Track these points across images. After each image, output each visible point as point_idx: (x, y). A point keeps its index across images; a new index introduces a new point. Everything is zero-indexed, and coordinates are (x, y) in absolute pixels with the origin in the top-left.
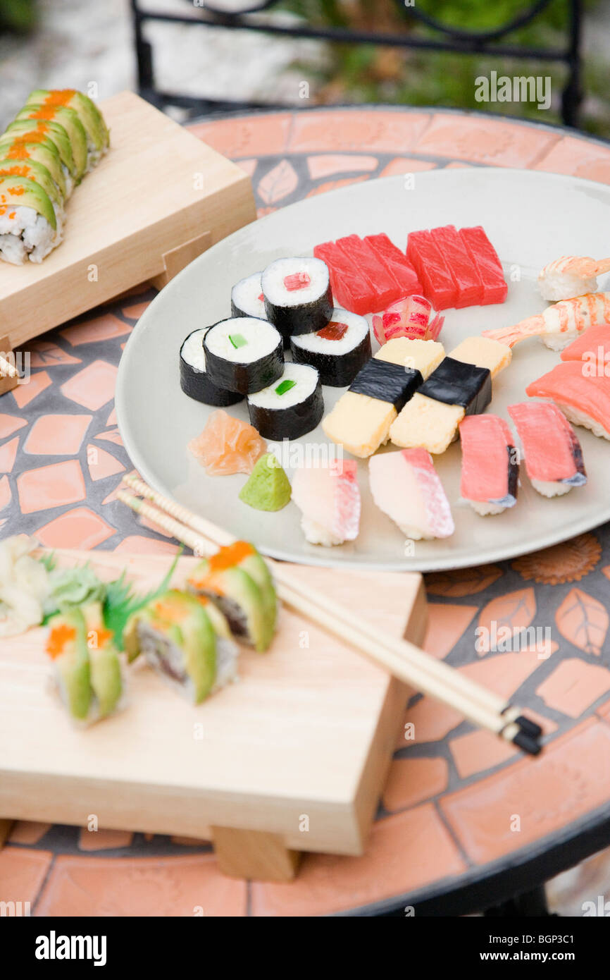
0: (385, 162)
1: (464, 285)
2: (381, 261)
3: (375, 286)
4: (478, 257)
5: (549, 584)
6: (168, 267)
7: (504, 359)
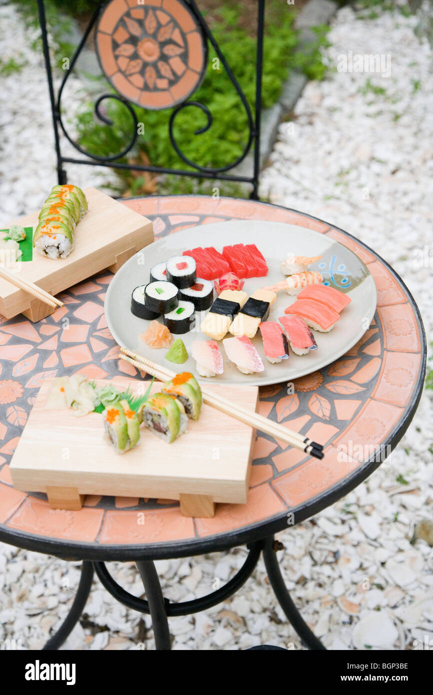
0: (203, 219)
1: (250, 268)
2: (213, 259)
3: (212, 269)
4: (255, 257)
5: (303, 392)
6: (118, 261)
7: (274, 298)
